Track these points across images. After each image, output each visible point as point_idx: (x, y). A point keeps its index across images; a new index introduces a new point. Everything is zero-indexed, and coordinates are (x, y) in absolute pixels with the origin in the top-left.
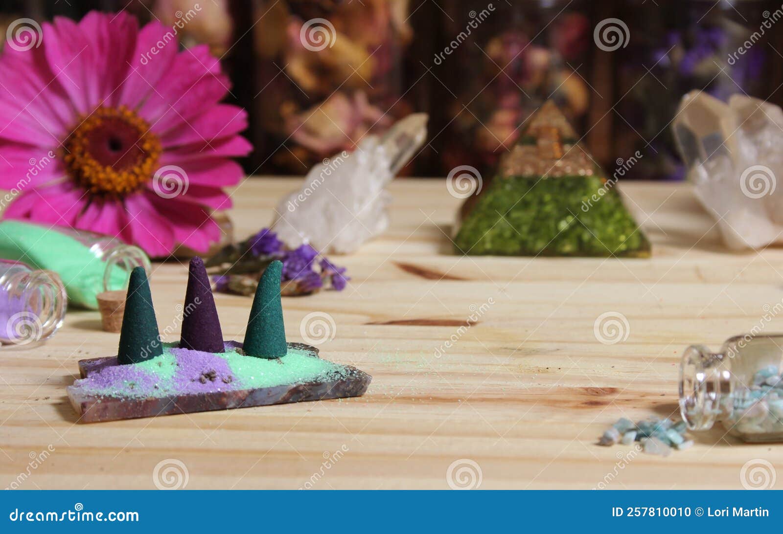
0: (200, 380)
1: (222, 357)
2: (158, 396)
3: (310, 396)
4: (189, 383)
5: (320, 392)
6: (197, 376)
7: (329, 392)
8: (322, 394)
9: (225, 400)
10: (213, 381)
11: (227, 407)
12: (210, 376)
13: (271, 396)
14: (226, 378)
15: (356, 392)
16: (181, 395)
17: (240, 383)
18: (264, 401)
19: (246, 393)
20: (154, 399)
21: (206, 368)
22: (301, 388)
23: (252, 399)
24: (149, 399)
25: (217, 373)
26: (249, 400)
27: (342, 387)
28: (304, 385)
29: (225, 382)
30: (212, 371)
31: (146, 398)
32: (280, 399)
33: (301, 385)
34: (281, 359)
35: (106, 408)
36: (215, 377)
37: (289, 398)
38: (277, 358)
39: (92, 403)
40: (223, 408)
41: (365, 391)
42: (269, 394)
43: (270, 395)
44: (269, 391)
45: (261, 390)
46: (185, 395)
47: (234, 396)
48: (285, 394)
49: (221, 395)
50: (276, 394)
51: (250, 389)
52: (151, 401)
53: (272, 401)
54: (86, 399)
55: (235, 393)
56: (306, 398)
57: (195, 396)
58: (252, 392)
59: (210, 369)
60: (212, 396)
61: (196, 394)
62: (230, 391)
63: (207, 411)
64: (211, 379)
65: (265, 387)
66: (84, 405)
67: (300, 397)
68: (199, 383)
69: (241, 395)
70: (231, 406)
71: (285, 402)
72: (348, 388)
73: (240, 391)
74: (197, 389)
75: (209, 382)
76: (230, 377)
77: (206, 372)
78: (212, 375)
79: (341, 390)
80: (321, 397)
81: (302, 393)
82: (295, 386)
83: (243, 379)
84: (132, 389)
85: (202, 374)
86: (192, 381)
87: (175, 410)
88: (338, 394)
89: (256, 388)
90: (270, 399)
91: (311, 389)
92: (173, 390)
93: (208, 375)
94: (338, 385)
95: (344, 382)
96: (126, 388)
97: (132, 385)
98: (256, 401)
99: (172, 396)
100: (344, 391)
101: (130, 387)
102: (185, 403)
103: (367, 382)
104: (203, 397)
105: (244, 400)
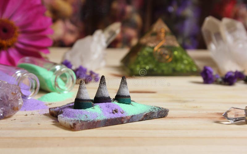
2: (101, 120)
3: (150, 117)
4: (109, 114)
5: (154, 115)
6: (111, 111)
7: (156, 116)
9: (123, 120)
10: (117, 113)
12: (116, 111)
14: (122, 112)
15: (165, 116)
17: (127, 113)
18: (136, 120)
19: (130, 117)
21: (114, 108)
22: (148, 114)
23: (132, 119)
25: (118, 110)
26: (131, 120)
30: (116, 109)
31: (97, 120)
32: (141, 119)
33: (148, 113)
35: (83, 125)
40: (122, 123)
41: (167, 115)
43: (138, 117)
44: (138, 115)
45: (135, 115)
46: (110, 119)
48: (142, 117)
49: (122, 118)
50: (140, 117)
51: (131, 115)
52: (99, 121)
53: (138, 120)
55: (127, 117)
57: (113, 119)
58: (132, 116)
60: (119, 119)
62: (125, 116)
63: (117, 124)
66: (74, 124)
68: (113, 114)
69: (128, 118)
70: (125, 122)
71: (142, 120)
73: (128, 116)
74: (113, 116)
75: (116, 113)
77: (114, 109)
79: (160, 115)
80: (154, 118)
81: (148, 117)
82: (145, 114)
83: (127, 112)
84: (87, 117)
85: (113, 110)
86: (110, 113)
87: (106, 124)
88: (159, 117)
89: (133, 115)
90: (137, 119)
91: (151, 115)
92: (104, 117)
93: (115, 111)
94: (159, 113)
95: (161, 111)
96: (84, 117)
97: (86, 116)
98: (133, 120)
99: (105, 119)
100: (161, 115)
101: (86, 117)
102: (110, 121)
103: (168, 111)
104: (116, 119)
105: (129, 120)
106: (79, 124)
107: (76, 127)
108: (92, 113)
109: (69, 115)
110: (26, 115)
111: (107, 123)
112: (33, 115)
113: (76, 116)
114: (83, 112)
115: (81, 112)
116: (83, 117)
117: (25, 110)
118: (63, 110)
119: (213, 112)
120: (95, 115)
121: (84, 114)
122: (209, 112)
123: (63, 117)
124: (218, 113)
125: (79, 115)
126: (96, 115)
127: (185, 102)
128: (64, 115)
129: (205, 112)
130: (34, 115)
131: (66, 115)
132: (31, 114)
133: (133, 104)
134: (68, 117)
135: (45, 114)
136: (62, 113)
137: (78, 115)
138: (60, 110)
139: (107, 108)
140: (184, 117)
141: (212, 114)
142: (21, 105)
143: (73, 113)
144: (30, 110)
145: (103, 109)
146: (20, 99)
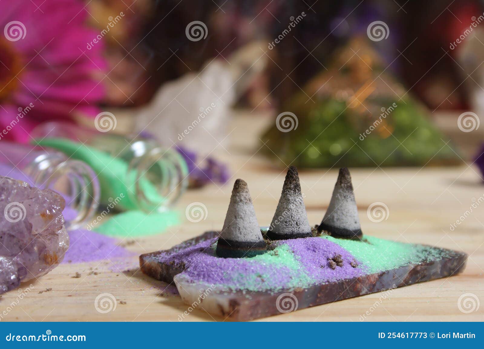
0: (330, 266)
3: (425, 276)
4: (320, 270)
5: (433, 271)
6: (324, 262)
7: (439, 272)
8: (435, 274)
9: (359, 286)
10: (341, 266)
11: (361, 294)
12: (337, 261)
13: (397, 279)
14: (352, 262)
17: (366, 267)
19: (377, 277)
20: (301, 290)
21: (329, 253)
22: (419, 268)
23: (381, 282)
24: (297, 290)
25: (342, 258)
28: (421, 265)
29: (354, 267)
30: (337, 255)
31: (293, 289)
32: (402, 282)
33: (418, 265)
35: (258, 303)
36: (341, 262)
40: (357, 294)
41: (463, 269)
42: (394, 277)
44: (394, 272)
45: (388, 272)
47: (367, 281)
48: (406, 276)
49: (357, 281)
50: (400, 276)
51: (379, 272)
52: (299, 292)
54: (232, 296)
55: (368, 277)
56: (422, 278)
57: (335, 284)
58: (382, 275)
59: (335, 253)
63: (344, 299)
64: (338, 264)
65: (390, 269)
66: (234, 304)
67: (417, 278)
68: (329, 270)
69: (372, 280)
70: (364, 292)
71: (406, 284)
72: (453, 266)
73: (372, 275)
75: (338, 268)
76: (356, 261)
77: (331, 256)
78: (340, 260)
79: (447, 268)
80: (433, 277)
82: (412, 267)
83: (367, 262)
84: (263, 281)
85: (328, 259)
86: (322, 267)
87: (318, 300)
89: (384, 271)
90: (394, 283)
91: (426, 269)
92: (309, 279)
93: (334, 260)
94: (446, 263)
96: (256, 281)
97: (260, 276)
98: (382, 285)
99: (314, 285)
100: (450, 269)
101: (259, 279)
103: (466, 259)
104: (343, 283)
105: (374, 285)
107: (238, 311)
108: (276, 269)
109: (209, 276)
110: (78, 276)
111: (319, 295)
112: (96, 274)
113: (231, 278)
114: (249, 265)
115: (244, 265)
116: (251, 282)
117: (70, 262)
118: (185, 262)
120: (284, 275)
121: (253, 271)
123: (192, 282)
125: (240, 274)
126: (286, 273)
128: (191, 274)
130: (99, 275)
131: (199, 275)
132: (90, 274)
133: (369, 240)
134: (208, 281)
135: (128, 271)
136: (182, 268)
137: (235, 276)
138: (177, 261)
139: (310, 253)
142: (63, 249)
143: (221, 268)
144: (83, 261)
145: (302, 256)
146: (60, 232)
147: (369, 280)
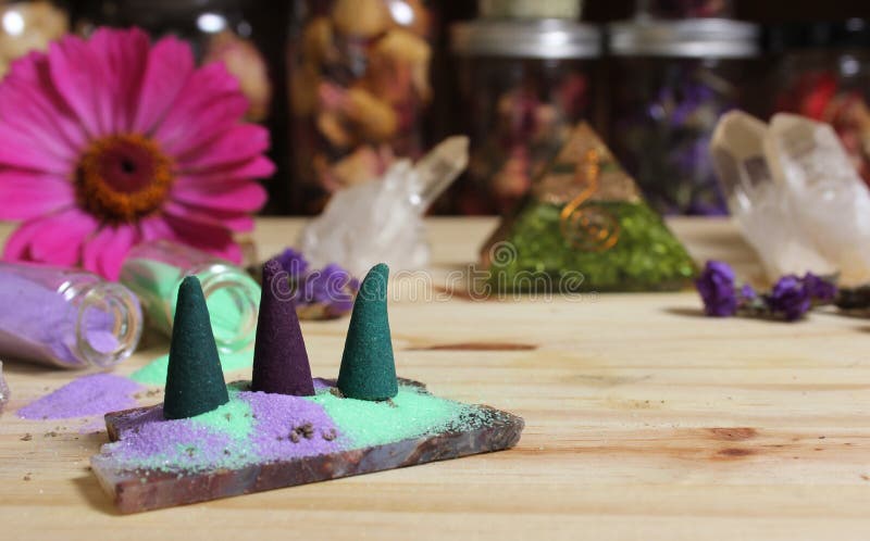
0: (291, 438)
1: (316, 402)
2: (233, 467)
3: (446, 452)
4: (275, 443)
5: (461, 445)
6: (285, 431)
7: (472, 445)
8: (464, 449)
9: (329, 466)
10: (309, 438)
11: (334, 476)
12: (304, 431)
13: (396, 456)
14: (327, 432)
15: (507, 444)
16: (267, 463)
17: (349, 440)
18: (385, 463)
19: (360, 453)
20: (226, 471)
21: (298, 419)
22: (435, 442)
23: (368, 461)
24: (220, 472)
25: (314, 427)
26: (363, 464)
27: (489, 437)
28: (439, 437)
29: (328, 440)
30: (306, 423)
31: (215, 471)
32: (406, 460)
33: (434, 437)
34: (393, 400)
36: (311, 432)
37: (417, 459)
38: (387, 399)
39: (132, 484)
40: (328, 477)
41: (518, 440)
42: (390, 453)
43: (393, 454)
44: (391, 448)
45: (380, 447)
46: (272, 463)
47: (343, 460)
48: (412, 452)
49: (324, 459)
50: (401, 452)
51: (365, 447)
52: (223, 476)
53: (394, 462)
54: (123, 478)
55: (344, 454)
56: (442, 455)
57: (287, 463)
58: (370, 450)
59: (304, 421)
60: (312, 461)
61: (289, 459)
62: (337, 452)
63: (305, 483)
64: (305, 435)
65: (385, 442)
66: (120, 488)
67: (434, 454)
68: (289, 442)
69: (352, 458)
70: (339, 474)
71: (413, 463)
72: (496, 438)
73: (352, 452)
74: (288, 452)
75: (303, 440)
76: (333, 431)
77: (297, 424)
78: (308, 430)
79: (487, 441)
80: (461, 454)
81: (436, 449)
82: (425, 439)
83: (351, 433)
86: (280, 439)
87: (258, 485)
88: (484, 448)
89: (373, 445)
90: (393, 460)
91: (448, 442)
92: (253, 455)
93: (301, 429)
94: (483, 435)
95: (490, 430)
98: (373, 465)
99: (253, 465)
100: (492, 443)
102: (273, 474)
103: (520, 428)
104: (300, 463)
105: (357, 465)
106: (134, 489)
107: (121, 499)
111: (259, 479)
119: (699, 425)
122: (683, 425)
124: (714, 430)
127: (615, 382)
129: (666, 425)
140: (579, 450)
141: (692, 433)
144: (63, 416)
147: (346, 458)
